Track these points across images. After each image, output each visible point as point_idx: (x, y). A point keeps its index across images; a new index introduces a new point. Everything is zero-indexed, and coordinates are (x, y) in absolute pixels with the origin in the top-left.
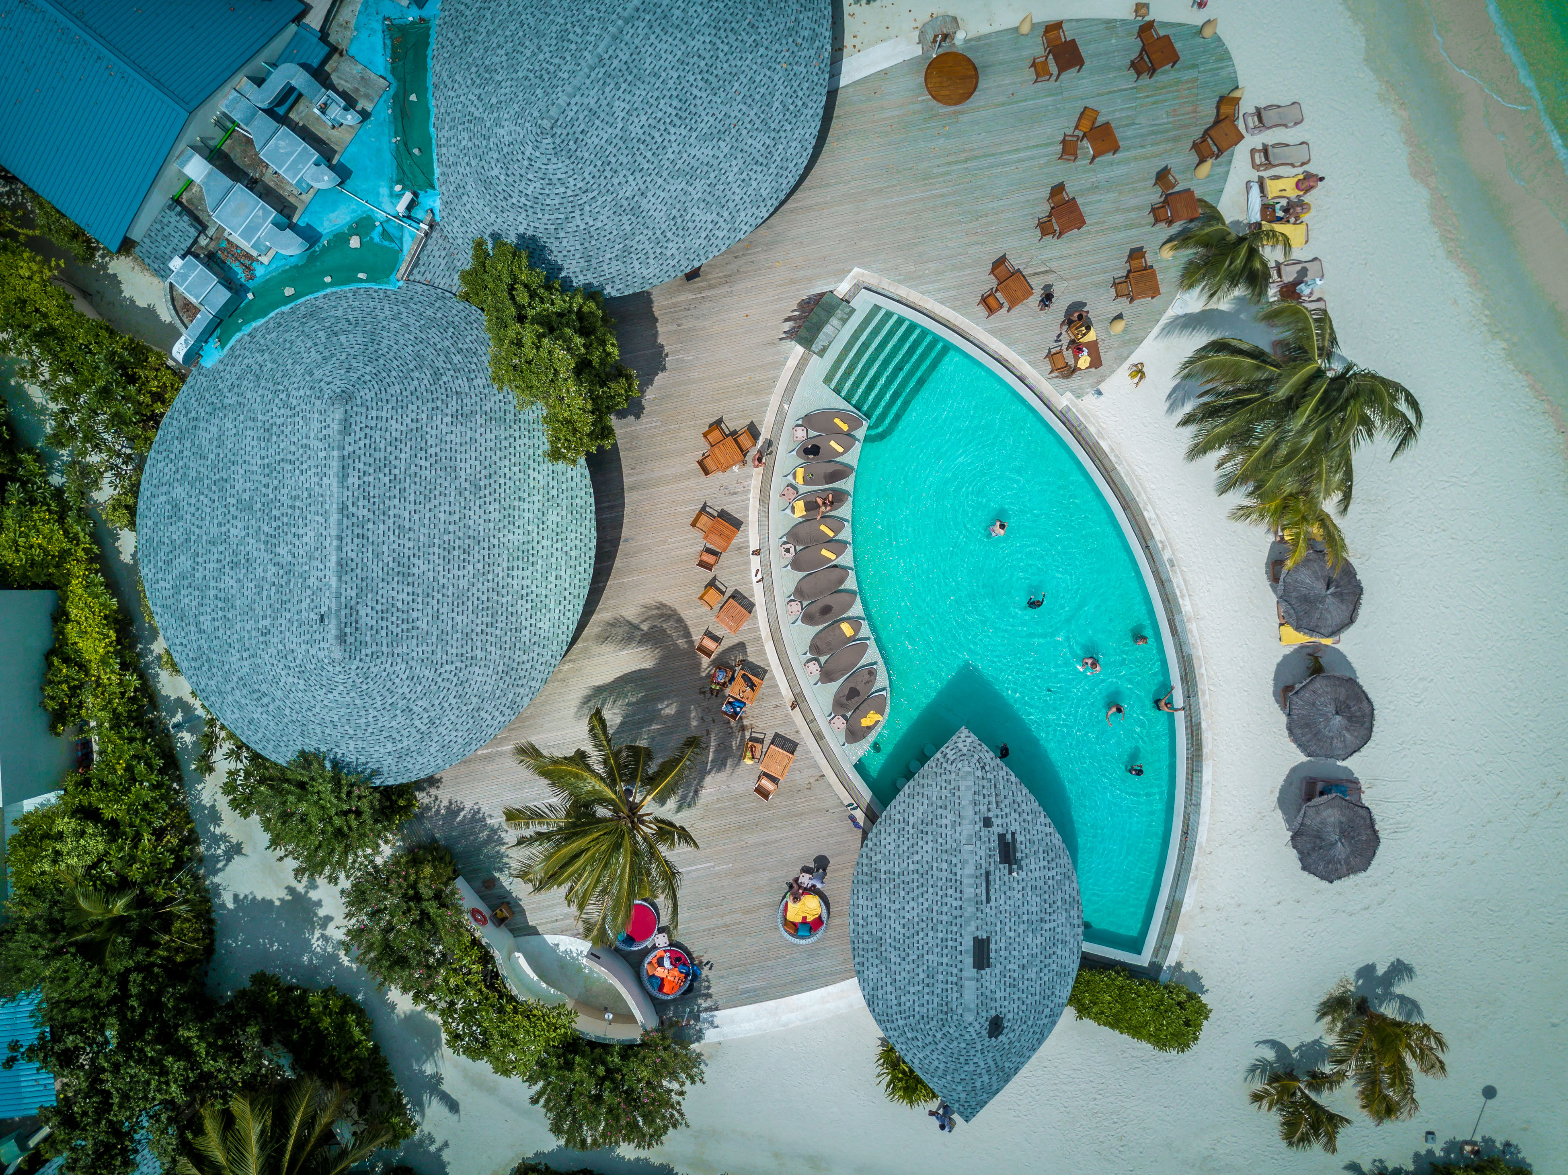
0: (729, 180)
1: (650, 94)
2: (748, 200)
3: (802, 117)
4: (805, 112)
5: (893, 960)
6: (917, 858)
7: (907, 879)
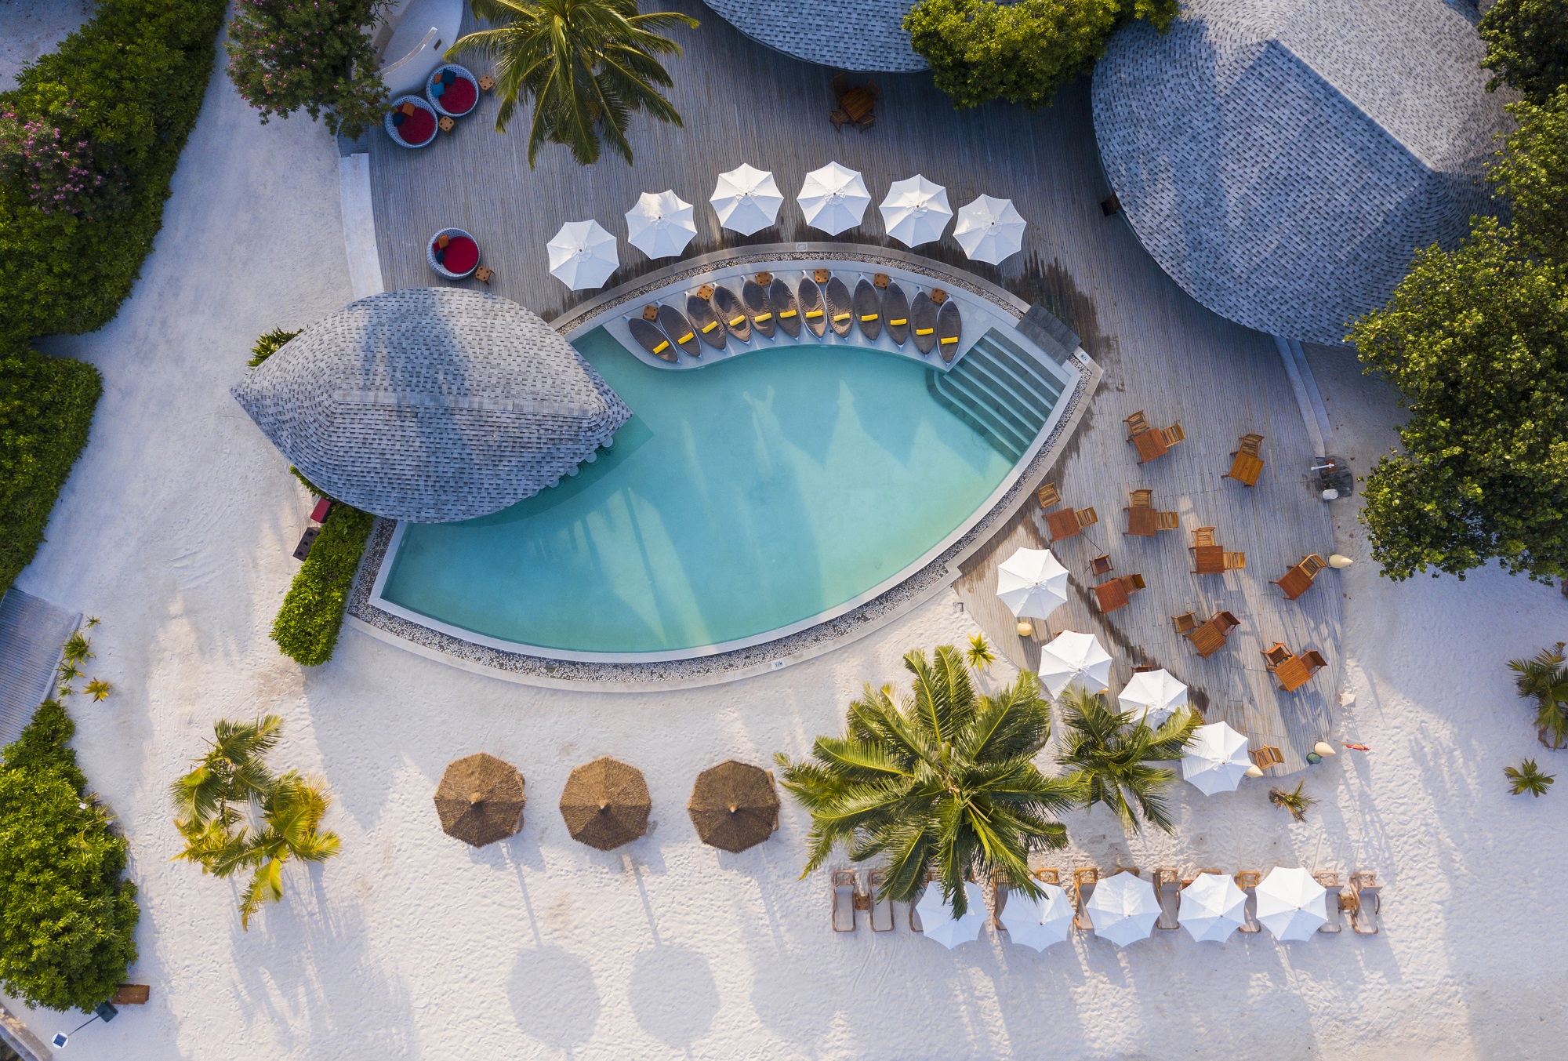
0: (1202, 229)
1: (1294, 147)
2: (1179, 248)
3: (1260, 309)
4: (1265, 313)
5: (404, 325)
6: (505, 354)
7: (484, 343)
